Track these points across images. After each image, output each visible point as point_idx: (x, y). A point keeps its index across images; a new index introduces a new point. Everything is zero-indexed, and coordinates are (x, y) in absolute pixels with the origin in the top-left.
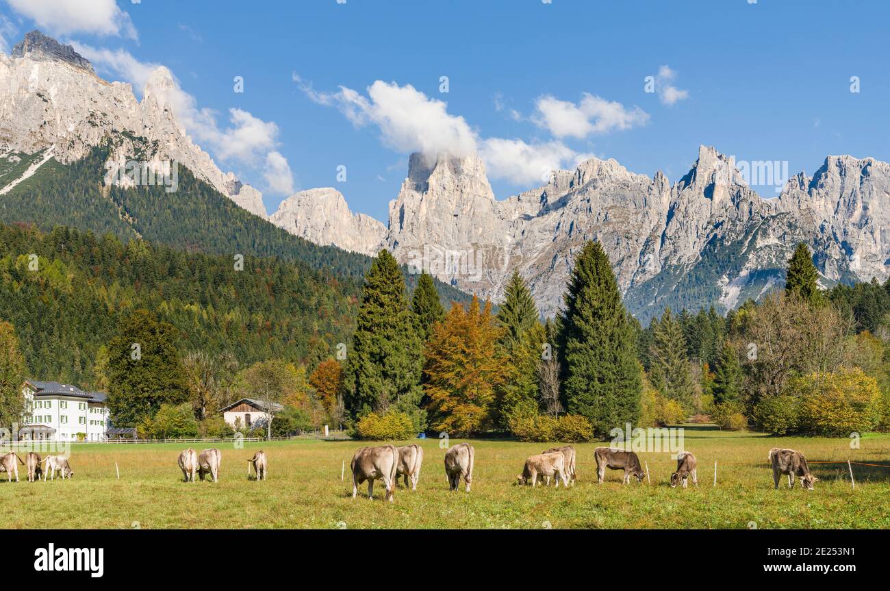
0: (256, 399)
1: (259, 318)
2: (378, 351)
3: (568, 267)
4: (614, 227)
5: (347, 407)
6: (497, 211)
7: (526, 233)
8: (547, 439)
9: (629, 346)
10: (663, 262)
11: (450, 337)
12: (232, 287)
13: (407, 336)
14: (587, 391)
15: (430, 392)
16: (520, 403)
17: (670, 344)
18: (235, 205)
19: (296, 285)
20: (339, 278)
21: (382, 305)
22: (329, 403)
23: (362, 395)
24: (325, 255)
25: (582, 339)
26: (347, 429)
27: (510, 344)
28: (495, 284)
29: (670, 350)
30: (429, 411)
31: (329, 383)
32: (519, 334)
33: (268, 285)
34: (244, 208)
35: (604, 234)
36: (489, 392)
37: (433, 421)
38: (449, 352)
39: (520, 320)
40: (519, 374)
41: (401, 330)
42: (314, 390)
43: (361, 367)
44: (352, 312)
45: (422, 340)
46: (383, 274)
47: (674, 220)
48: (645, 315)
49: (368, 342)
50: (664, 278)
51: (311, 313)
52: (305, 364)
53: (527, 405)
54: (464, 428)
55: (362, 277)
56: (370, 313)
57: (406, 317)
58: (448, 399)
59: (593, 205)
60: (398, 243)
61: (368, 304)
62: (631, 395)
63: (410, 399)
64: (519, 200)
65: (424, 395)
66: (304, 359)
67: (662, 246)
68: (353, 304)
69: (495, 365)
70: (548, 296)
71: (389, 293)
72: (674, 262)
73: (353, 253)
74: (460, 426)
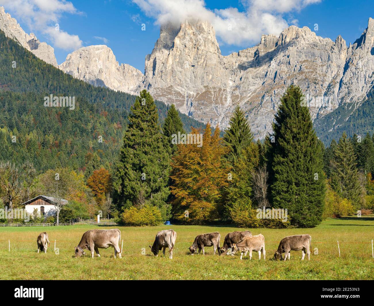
0: (48, 196)
1: (50, 138)
2: (138, 162)
3: (273, 103)
4: (306, 75)
5: (114, 202)
6: (222, 63)
7: (243, 79)
8: (258, 226)
9: (318, 160)
10: (340, 101)
11: (189, 153)
12: (32, 116)
13: (159, 152)
14: (286, 192)
15: (174, 192)
16: (239, 200)
17: (345, 159)
18: (34, 57)
19: (77, 115)
20: (109, 110)
21: (142, 130)
22: (100, 199)
23: (126, 193)
24: (98, 93)
25: (285, 156)
26: (113, 217)
27: (232, 158)
28: (220, 116)
29: (345, 164)
30: (173, 206)
31: (100, 185)
32: (239, 151)
33: (58, 115)
34: (41, 59)
35: (299, 80)
36: (217, 192)
37: (175, 213)
38: (189, 164)
39: (240, 141)
40: (239, 179)
41: (155, 148)
42: (90, 190)
43: (126, 173)
44: (117, 135)
45: (170, 155)
46: (143, 108)
47: (349, 71)
48: (326, 138)
49: (131, 156)
50: (340, 112)
51: (88, 135)
52: (83, 171)
53: (244, 201)
54: (198, 217)
55: (125, 110)
56: (132, 135)
57: (159, 138)
58: (187, 197)
59: (291, 60)
60: (151, 85)
61: (132, 129)
62: (318, 195)
63: (160, 197)
64: (239, 55)
65: (170, 194)
66: (82, 168)
67: (339, 89)
68: (118, 128)
69: (221, 173)
70: (257, 124)
71: (147, 121)
72: (348, 101)
73: (119, 92)
74: (195, 216)
